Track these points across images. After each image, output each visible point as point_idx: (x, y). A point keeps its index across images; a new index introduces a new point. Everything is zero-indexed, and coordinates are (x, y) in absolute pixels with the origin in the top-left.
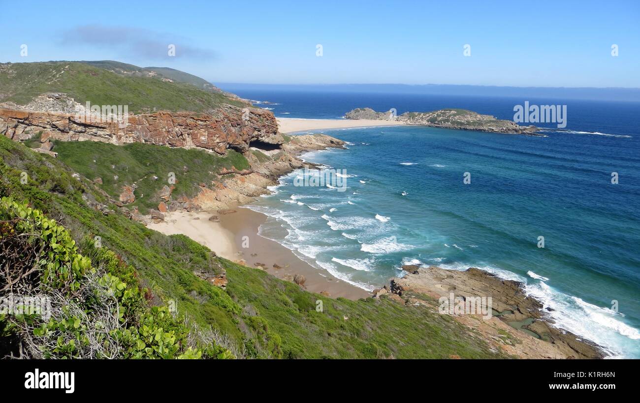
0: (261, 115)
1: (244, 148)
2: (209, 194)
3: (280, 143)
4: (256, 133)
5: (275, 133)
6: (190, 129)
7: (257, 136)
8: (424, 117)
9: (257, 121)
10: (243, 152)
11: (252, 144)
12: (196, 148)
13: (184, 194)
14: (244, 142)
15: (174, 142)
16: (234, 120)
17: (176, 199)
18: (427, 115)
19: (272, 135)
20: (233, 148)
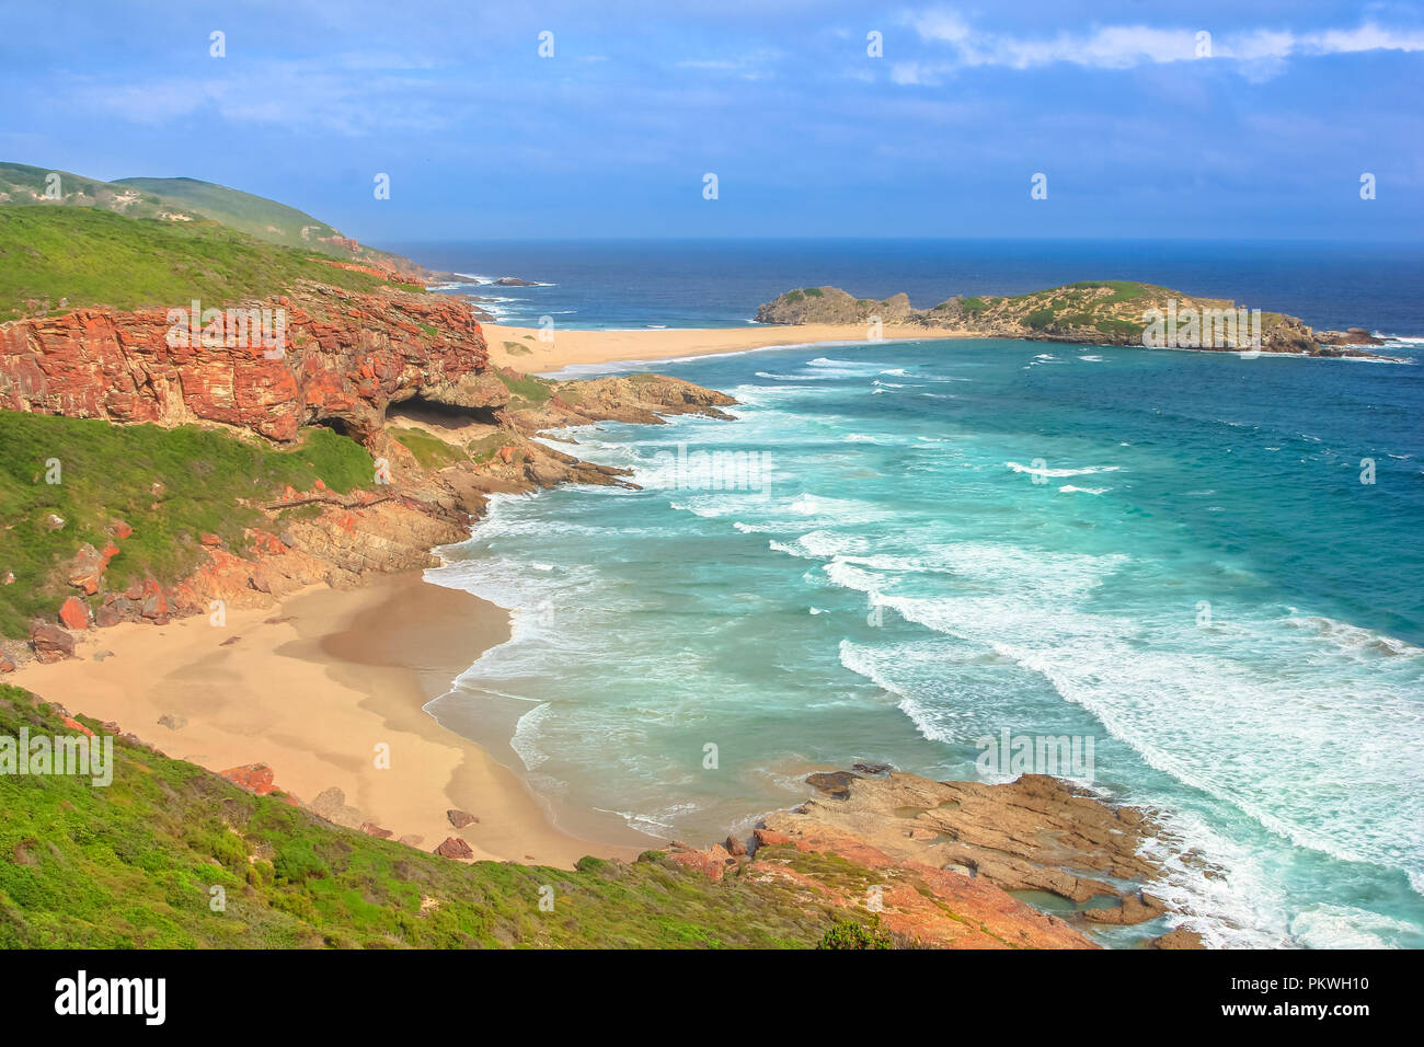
0: (428, 314)
1: (366, 420)
2: (233, 569)
3: (495, 404)
4: (411, 372)
5: (479, 371)
6: (176, 364)
7: (417, 383)
8: (1011, 309)
9: (414, 334)
10: (365, 436)
11: (396, 408)
12: (198, 422)
13: (147, 572)
14: (364, 403)
15: (125, 406)
16: (327, 332)
17: (120, 588)
18: (1023, 305)
19: (467, 379)
20: (325, 422)
